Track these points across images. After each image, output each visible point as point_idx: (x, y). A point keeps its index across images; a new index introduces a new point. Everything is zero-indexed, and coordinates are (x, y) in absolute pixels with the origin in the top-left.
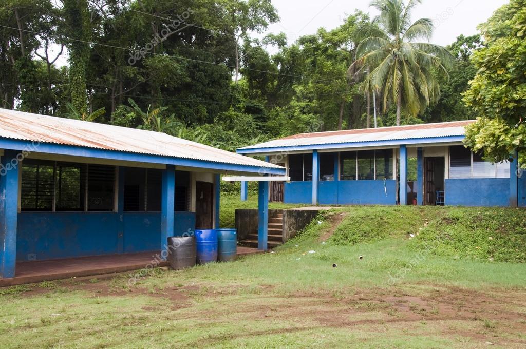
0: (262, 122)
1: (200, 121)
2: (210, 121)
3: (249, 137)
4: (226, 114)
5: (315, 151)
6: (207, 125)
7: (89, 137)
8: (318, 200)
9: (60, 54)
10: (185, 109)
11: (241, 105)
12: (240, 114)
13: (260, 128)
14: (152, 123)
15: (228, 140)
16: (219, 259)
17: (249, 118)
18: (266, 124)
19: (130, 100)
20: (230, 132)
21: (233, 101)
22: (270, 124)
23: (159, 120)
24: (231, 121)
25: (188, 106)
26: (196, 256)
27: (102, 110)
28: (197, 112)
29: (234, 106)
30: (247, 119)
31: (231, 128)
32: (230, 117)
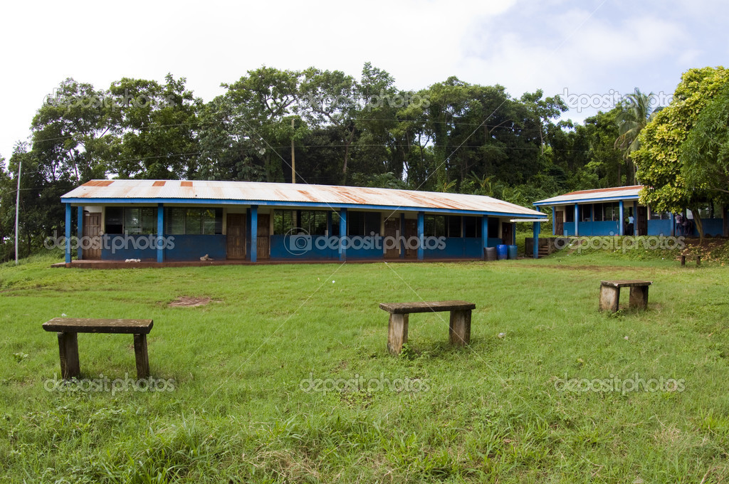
0: (563, 180)
1: (518, 182)
2: (524, 182)
3: (552, 193)
4: (536, 176)
5: (576, 203)
6: (523, 186)
7: (449, 203)
8: (578, 233)
9: (428, 141)
10: (508, 175)
11: (546, 170)
12: (545, 176)
13: (561, 185)
14: (486, 186)
15: (536, 195)
16: (508, 258)
17: (551, 178)
18: (565, 181)
19: (473, 172)
20: (538, 189)
21: (541, 168)
22: (569, 181)
23: (490, 184)
24: (539, 181)
25: (510, 172)
26: (497, 256)
27: (453, 184)
28: (517, 176)
29: (541, 170)
30: (550, 180)
31: (539, 186)
32: (539, 178)
